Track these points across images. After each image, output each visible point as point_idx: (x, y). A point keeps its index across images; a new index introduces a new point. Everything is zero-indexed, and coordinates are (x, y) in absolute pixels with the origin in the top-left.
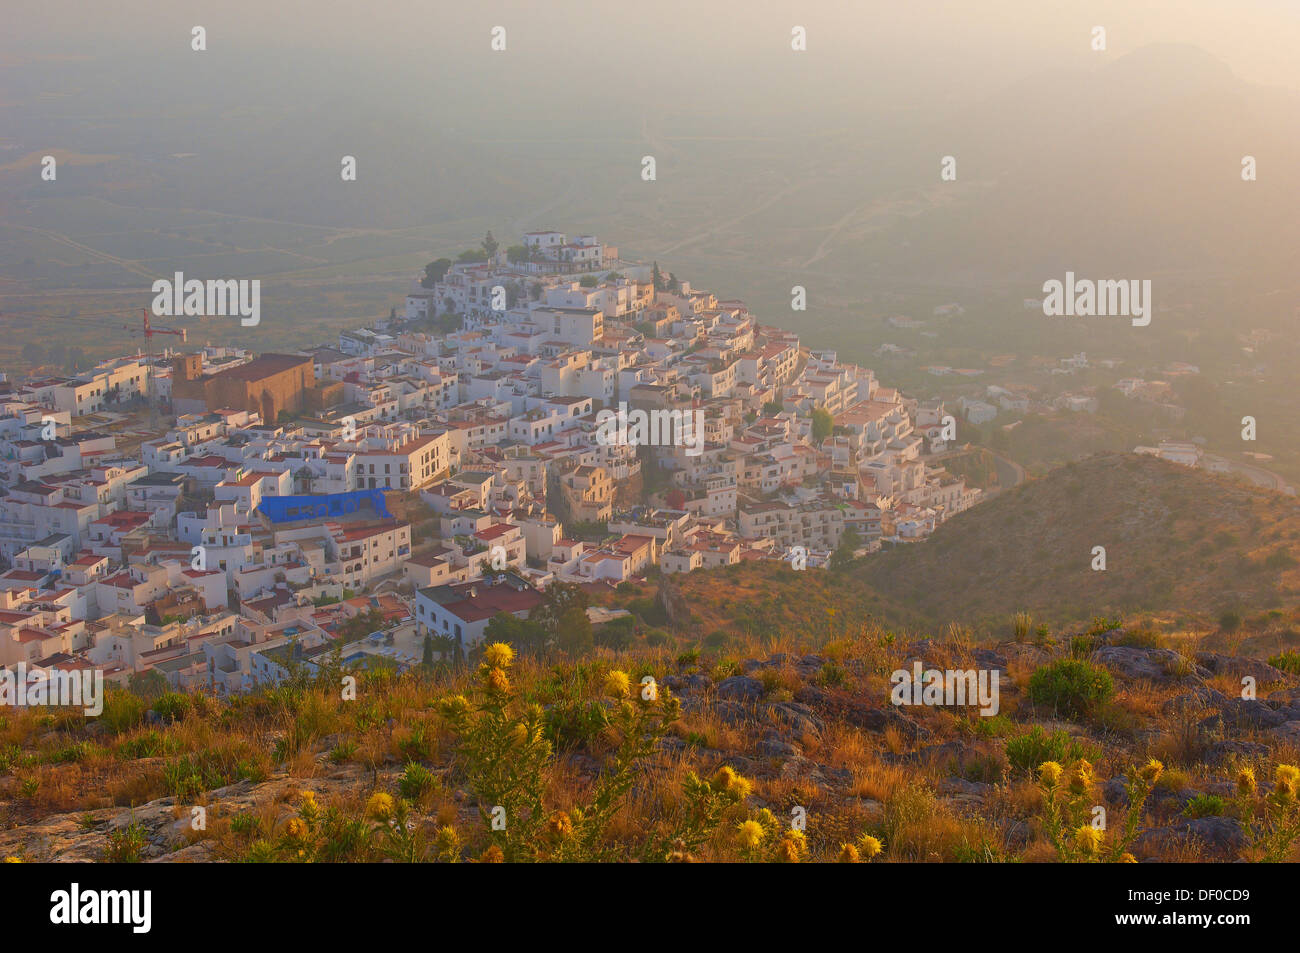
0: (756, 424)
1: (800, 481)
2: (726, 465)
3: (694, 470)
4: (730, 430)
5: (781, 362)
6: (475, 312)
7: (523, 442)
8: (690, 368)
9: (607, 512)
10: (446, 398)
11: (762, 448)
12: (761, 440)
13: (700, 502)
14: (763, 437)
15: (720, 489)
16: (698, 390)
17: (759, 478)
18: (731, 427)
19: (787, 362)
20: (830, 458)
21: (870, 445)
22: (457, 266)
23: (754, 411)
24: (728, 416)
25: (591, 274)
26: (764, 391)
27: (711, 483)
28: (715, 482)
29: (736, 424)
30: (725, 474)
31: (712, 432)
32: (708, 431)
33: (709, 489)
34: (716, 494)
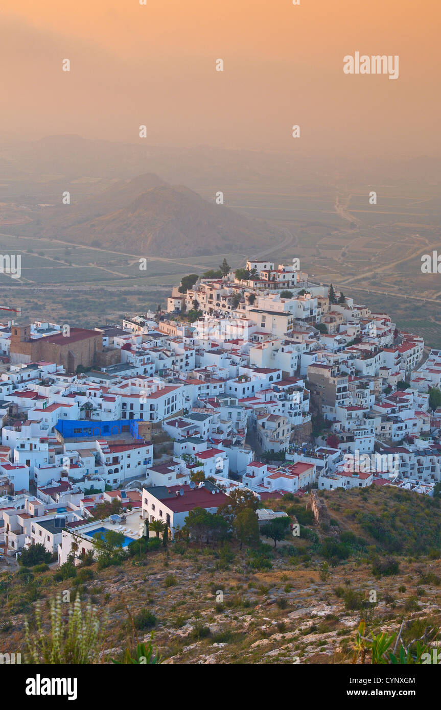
0: (390, 395)
1: (418, 434)
2: (368, 420)
3: (347, 422)
4: (373, 397)
5: (411, 356)
6: (211, 310)
7: (234, 396)
8: (349, 355)
9: (286, 445)
10: (187, 364)
11: (393, 411)
12: (394, 406)
13: (349, 444)
14: (395, 404)
15: (363, 436)
16: (354, 370)
17: (390, 431)
18: (374, 396)
19: (415, 356)
22: (203, 280)
23: (390, 387)
24: (372, 388)
25: (289, 290)
26: (398, 373)
27: (358, 432)
28: (361, 431)
29: (377, 394)
30: (367, 426)
31: (361, 398)
32: (358, 397)
33: (356, 436)
34: (361, 440)
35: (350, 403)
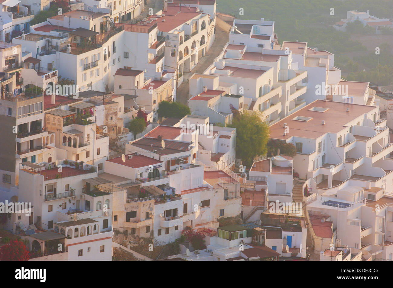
0: (144, 136)
1: (215, 226)
2: (97, 199)
3: (45, 207)
4: (104, 144)
5: (187, 37)
8: (40, 43)
11: (155, 175)
12: (154, 161)
14: (157, 157)
15: (87, 238)
17: (148, 222)
18: (106, 140)
19: (197, 38)
20: (263, 191)
21: (325, 171)
23: (142, 115)
24: (100, 123)
26: (158, 82)
27: (73, 228)
28: (79, 227)
29: (113, 135)
30: (93, 214)
31: (75, 146)
32: (70, 145)
33: (69, 238)
34: (80, 247)
35: (50, 159)
